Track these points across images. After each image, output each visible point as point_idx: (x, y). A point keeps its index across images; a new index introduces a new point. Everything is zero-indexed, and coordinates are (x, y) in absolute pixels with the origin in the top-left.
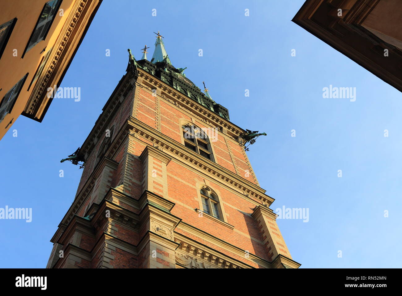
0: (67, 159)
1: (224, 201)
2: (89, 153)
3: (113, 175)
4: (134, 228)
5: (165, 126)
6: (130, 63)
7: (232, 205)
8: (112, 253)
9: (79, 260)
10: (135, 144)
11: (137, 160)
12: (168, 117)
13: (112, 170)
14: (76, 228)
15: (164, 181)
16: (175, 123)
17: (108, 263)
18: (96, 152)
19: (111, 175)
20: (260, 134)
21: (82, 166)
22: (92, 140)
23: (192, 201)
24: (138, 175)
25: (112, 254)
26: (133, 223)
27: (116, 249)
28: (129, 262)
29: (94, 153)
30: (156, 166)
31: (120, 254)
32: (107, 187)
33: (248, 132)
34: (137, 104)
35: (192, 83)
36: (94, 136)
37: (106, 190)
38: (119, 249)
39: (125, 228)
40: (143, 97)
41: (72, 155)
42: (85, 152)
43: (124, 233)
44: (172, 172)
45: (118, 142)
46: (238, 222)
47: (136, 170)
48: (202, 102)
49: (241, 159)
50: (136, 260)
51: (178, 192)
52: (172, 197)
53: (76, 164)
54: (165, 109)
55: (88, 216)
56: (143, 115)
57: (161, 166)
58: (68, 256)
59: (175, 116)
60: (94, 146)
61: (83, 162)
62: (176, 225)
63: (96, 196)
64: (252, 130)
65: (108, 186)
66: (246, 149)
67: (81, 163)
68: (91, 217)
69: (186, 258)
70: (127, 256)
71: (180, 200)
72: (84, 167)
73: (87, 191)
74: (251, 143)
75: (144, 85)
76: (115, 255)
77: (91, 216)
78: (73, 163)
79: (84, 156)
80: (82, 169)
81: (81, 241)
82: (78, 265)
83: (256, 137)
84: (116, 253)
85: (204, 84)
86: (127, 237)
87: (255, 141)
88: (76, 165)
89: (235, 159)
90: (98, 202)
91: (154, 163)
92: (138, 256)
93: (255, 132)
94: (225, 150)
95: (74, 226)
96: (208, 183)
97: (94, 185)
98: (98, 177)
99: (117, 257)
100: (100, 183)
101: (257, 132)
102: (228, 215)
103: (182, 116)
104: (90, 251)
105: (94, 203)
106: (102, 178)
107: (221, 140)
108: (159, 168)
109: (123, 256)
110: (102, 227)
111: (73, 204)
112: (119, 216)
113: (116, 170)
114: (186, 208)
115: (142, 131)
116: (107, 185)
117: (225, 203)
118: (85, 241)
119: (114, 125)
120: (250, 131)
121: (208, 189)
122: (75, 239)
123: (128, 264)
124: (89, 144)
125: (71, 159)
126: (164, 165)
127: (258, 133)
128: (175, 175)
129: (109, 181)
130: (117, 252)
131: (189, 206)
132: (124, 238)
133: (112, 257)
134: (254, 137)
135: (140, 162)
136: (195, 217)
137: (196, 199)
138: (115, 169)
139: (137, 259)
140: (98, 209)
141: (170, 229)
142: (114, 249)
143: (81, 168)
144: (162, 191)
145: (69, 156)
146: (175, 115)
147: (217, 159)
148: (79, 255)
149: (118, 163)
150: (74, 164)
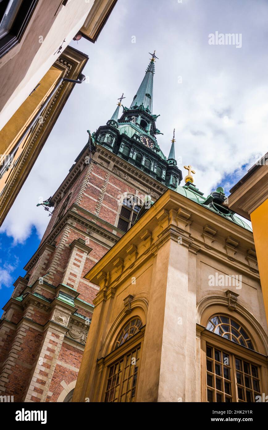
2: (58, 203)
4: (47, 311)
5: (105, 206)
9: (8, 330)
10: (70, 232)
12: (111, 195)
14: (12, 306)
15: (79, 271)
16: (117, 200)
17: (21, 339)
19: (48, 257)
24: (64, 263)
27: (29, 328)
28: (36, 337)
30: (77, 258)
34: (85, 186)
37: (40, 272)
39: (40, 312)
43: (38, 316)
47: (64, 258)
50: (41, 336)
54: (112, 185)
55: (22, 296)
56: (87, 198)
57: (82, 257)
60: (61, 199)
69: (80, 333)
70: (36, 333)
75: (99, 160)
84: (28, 331)
90: (32, 283)
91: (77, 254)
92: (43, 333)
98: (41, 255)
99: (28, 334)
100: (38, 266)
106: (40, 261)
108: (80, 259)
109: (32, 333)
112: (37, 303)
113: (52, 253)
116: (43, 267)
118: (15, 315)
122: (9, 315)
123: (34, 339)
126: (85, 255)
133: (25, 334)
144: (74, 281)
146: (120, 190)
148: (9, 326)
149: (55, 247)
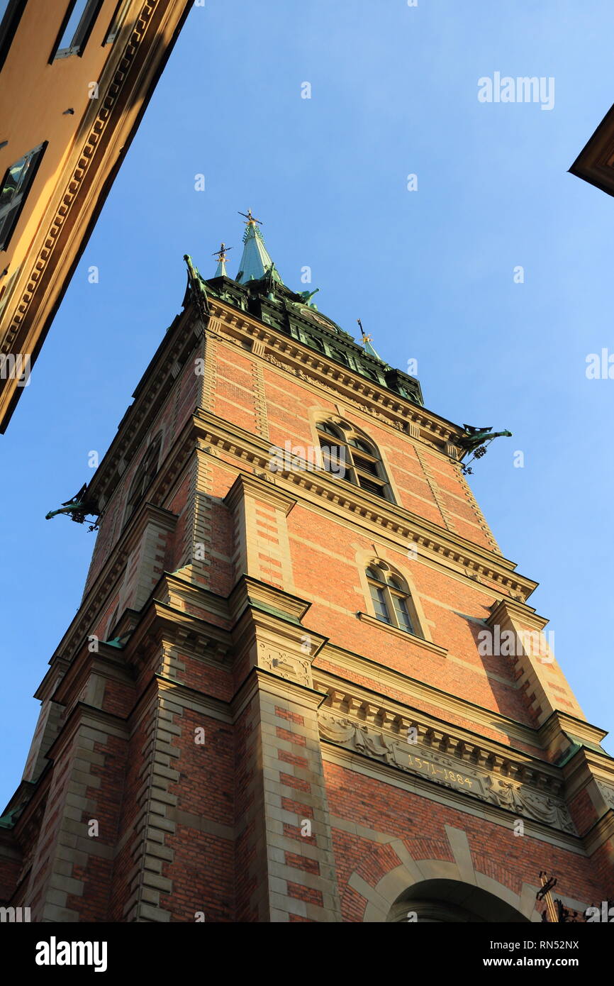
0: (59, 512)
1: (421, 592)
2: (109, 495)
3: (167, 544)
4: (222, 663)
5: (276, 425)
6: (190, 287)
7: (441, 601)
8: (176, 721)
9: (104, 739)
10: (211, 470)
11: (220, 507)
12: (283, 406)
13: (165, 533)
14: (92, 666)
15: (282, 552)
16: (301, 418)
17: (168, 743)
18: (124, 493)
19: (163, 543)
20: (497, 435)
21: (94, 525)
22: (113, 466)
23: (348, 594)
24: (223, 541)
25: (175, 723)
26: (219, 650)
27: (184, 711)
28: (214, 738)
29: (120, 495)
30: (264, 520)
31: (192, 723)
32: (155, 571)
33: (467, 429)
34: (211, 379)
35: (333, 324)
36: (118, 457)
37: (153, 579)
38: (189, 711)
39: (201, 664)
40: (224, 363)
41: (70, 502)
42: (99, 493)
43: (200, 675)
44: (298, 531)
45: (173, 469)
46: (456, 639)
47: (218, 530)
48: (358, 366)
49: (455, 494)
50: (231, 734)
51: (315, 576)
52: (302, 588)
53: (81, 520)
54: (275, 387)
55: (117, 639)
56: (229, 404)
57: (274, 520)
58: (77, 730)
59: (299, 403)
60: (118, 479)
61: (95, 518)
62: (316, 651)
63: (132, 593)
64: (478, 425)
65: (158, 568)
66: (466, 469)
67: (91, 518)
68: (125, 641)
69: (343, 725)
70: (210, 726)
71: (321, 594)
72: (98, 527)
73: (109, 581)
74: (477, 456)
75: (223, 335)
76: (182, 724)
77: (122, 637)
78: (74, 519)
79: (97, 502)
80: (95, 533)
81: (105, 695)
82: (100, 749)
83: (487, 442)
84: (183, 720)
85: (360, 324)
86: (207, 684)
87: (485, 451)
88: (82, 522)
89: (442, 494)
90: (137, 605)
91: (258, 512)
92: (233, 725)
93: (483, 430)
94: (418, 475)
95: (87, 663)
96: (384, 553)
97: (124, 566)
98: (134, 548)
99: (186, 729)
100: (140, 563)
101: (490, 429)
102: (433, 625)
103: (315, 401)
104: (125, 716)
105: (127, 609)
106: (142, 552)
107: (408, 453)
108: (270, 523)
110: (150, 663)
111: (79, 611)
112: (186, 636)
113: (173, 532)
114: (336, 612)
115: (226, 442)
116: (155, 567)
117: (423, 596)
118: (113, 695)
119: (161, 430)
120: (472, 429)
121: (382, 565)
122: (91, 692)
123: (212, 744)
124: (108, 475)
125: (68, 511)
126: (280, 515)
127: (493, 432)
128: (308, 538)
129: (158, 558)
130: (188, 718)
131: (342, 606)
132: (199, 686)
133: (177, 730)
134: (482, 441)
135: (226, 510)
136: (356, 632)
137: (357, 590)
138: (169, 531)
139: (232, 731)
140: (138, 621)
141: (303, 661)
142: (180, 710)
143: (92, 530)
144: (279, 576)
145: (64, 504)
146: (299, 399)
147: (401, 496)
148: (101, 726)
149: (177, 517)
150: (76, 521)
